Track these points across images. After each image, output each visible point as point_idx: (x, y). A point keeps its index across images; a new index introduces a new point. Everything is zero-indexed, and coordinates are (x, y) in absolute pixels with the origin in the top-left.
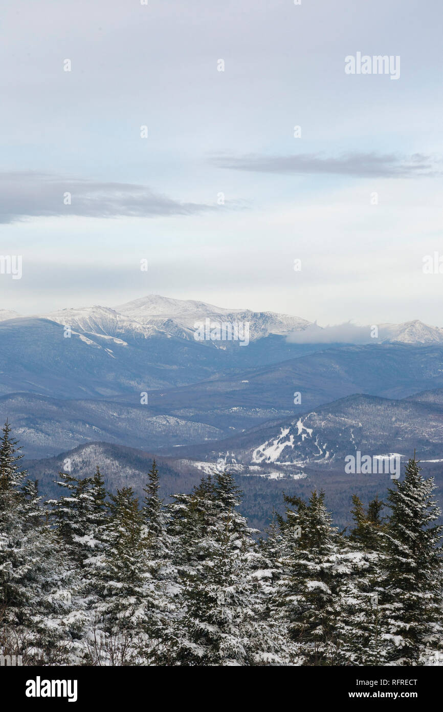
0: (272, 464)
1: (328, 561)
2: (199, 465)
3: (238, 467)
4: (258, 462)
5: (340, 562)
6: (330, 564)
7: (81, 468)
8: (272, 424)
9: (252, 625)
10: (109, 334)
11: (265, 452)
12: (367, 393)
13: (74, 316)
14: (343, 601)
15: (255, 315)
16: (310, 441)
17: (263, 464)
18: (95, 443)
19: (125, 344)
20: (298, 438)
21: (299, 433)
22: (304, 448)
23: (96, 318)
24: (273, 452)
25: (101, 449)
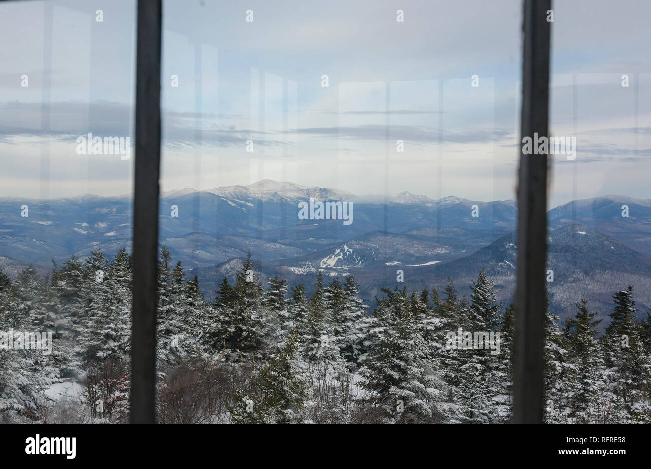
0: (331, 268)
1: (422, 323)
2: (292, 269)
3: (313, 270)
4: (323, 267)
5: (428, 324)
6: (423, 325)
7: (230, 271)
8: (331, 247)
9: (422, 361)
10: (244, 200)
11: (328, 261)
12: (380, 230)
13: (225, 191)
14: (430, 344)
15: (321, 189)
16: (351, 256)
17: (326, 268)
18: (238, 258)
19: (252, 205)
20: (344, 254)
21: (345, 252)
22: (348, 259)
23: (237, 192)
24: (331, 262)
25: (241, 261)
